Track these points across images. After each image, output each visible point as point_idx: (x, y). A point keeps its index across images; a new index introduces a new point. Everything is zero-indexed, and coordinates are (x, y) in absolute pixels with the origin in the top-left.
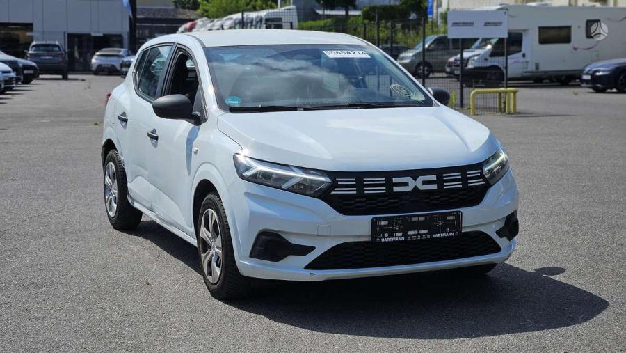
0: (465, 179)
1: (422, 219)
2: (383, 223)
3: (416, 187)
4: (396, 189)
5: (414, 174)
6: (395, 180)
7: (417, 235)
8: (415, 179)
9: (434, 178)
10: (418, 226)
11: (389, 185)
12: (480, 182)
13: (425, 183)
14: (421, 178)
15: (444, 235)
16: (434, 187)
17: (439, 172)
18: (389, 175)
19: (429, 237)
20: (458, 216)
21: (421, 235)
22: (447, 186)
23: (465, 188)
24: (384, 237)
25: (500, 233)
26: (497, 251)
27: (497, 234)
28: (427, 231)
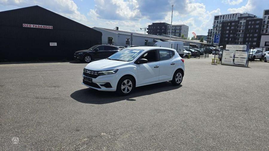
0: (94, 73)
1: (88, 78)
3: (88, 73)
5: (89, 70)
6: (87, 71)
9: (90, 72)
12: (97, 74)
14: (89, 71)
16: (90, 73)
17: (91, 71)
18: (87, 70)
20: (92, 79)
22: (92, 74)
23: (94, 75)
25: (102, 85)
26: (100, 88)
27: (100, 85)
28: (88, 80)
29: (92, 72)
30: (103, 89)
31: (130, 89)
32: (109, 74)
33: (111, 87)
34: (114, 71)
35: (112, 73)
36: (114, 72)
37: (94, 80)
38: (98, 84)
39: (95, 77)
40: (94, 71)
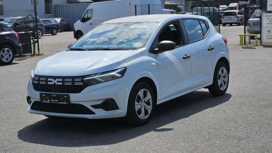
0: (73, 82)
1: (55, 95)
2: (44, 95)
3: (55, 83)
4: (49, 83)
5: (55, 78)
6: (49, 80)
7: (53, 102)
8: (55, 80)
9: (61, 80)
10: (54, 98)
11: (47, 81)
12: (81, 84)
13: (58, 82)
14: (57, 80)
16: (61, 84)
17: (63, 78)
18: (47, 77)
19: (57, 103)
20: (68, 96)
21: (55, 102)
22: (66, 84)
23: (73, 85)
24: (44, 101)
25: (95, 107)
26: (93, 113)
27: (92, 106)
28: (57, 101)
29: (66, 80)
30: (100, 114)
31: (150, 108)
32: (106, 79)
33: (117, 108)
34: (118, 73)
35: (114, 77)
36: (119, 75)
37: (74, 98)
38: (88, 106)
39: (78, 89)
40: (73, 78)
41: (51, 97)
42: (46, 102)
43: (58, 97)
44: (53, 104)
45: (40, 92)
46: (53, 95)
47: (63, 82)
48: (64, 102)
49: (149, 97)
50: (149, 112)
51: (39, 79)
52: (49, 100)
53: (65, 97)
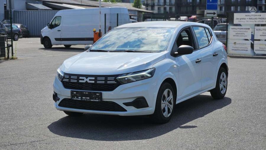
0: (106, 80)
1: (87, 93)
2: (75, 93)
3: (87, 81)
4: (80, 81)
5: (87, 76)
6: (80, 78)
7: (85, 99)
8: (87, 78)
9: (94, 78)
10: (86, 96)
11: (78, 79)
12: (114, 82)
13: (90, 80)
14: (89, 78)
15: (95, 100)
16: (93, 82)
17: (96, 76)
18: (78, 76)
19: (89, 100)
20: (101, 94)
21: (87, 99)
22: (98, 82)
23: (106, 84)
24: (75, 98)
25: (127, 104)
26: (125, 110)
27: (124, 104)
28: (89, 98)
29: (99, 78)
30: (132, 111)
32: (137, 79)
33: (147, 106)
34: (148, 73)
35: (143, 77)
36: (149, 75)
37: (107, 96)
38: (120, 103)
39: (111, 88)
40: (106, 77)
41: (82, 95)
42: (77, 99)
43: (90, 95)
44: (85, 101)
45: (71, 90)
46: (85, 93)
47: (96, 80)
48: (97, 100)
49: (171, 96)
50: (171, 111)
51: (70, 77)
52: (80, 98)
53: (98, 94)
